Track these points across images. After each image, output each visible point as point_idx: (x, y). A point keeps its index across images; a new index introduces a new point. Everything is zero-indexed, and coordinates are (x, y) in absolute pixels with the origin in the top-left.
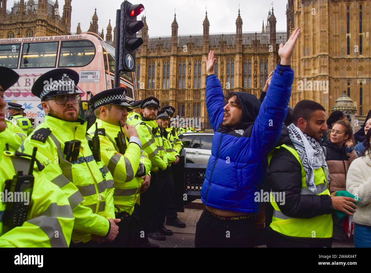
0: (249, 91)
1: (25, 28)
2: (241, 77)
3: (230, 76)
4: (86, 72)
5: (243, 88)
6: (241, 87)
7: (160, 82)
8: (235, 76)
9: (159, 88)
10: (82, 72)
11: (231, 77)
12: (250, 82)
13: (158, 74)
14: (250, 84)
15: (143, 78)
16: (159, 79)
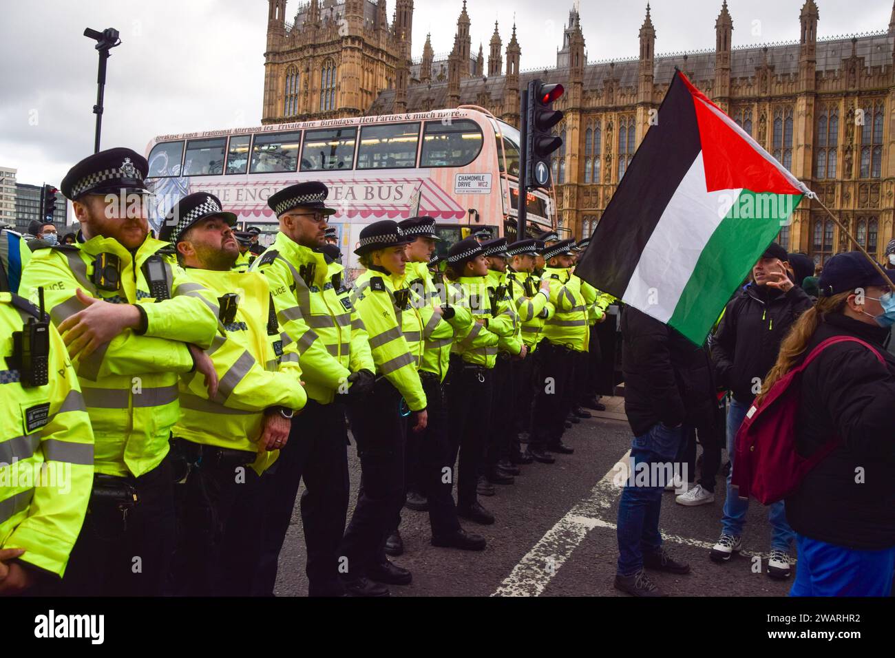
0: (830, 188)
1: (319, 56)
2: (810, 152)
3: (782, 151)
4: (467, 175)
5: (814, 180)
6: (810, 178)
7: (613, 165)
8: (794, 151)
9: (610, 180)
10: (461, 175)
11: (784, 153)
12: (834, 164)
13: (608, 148)
14: (834, 170)
15: (574, 157)
16: (610, 161)
